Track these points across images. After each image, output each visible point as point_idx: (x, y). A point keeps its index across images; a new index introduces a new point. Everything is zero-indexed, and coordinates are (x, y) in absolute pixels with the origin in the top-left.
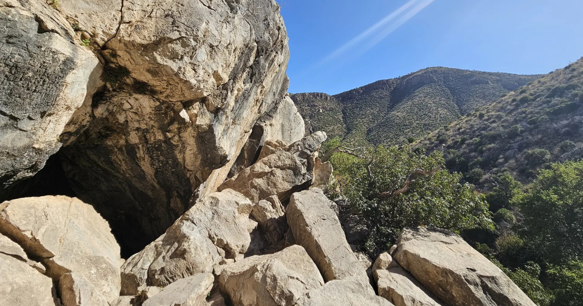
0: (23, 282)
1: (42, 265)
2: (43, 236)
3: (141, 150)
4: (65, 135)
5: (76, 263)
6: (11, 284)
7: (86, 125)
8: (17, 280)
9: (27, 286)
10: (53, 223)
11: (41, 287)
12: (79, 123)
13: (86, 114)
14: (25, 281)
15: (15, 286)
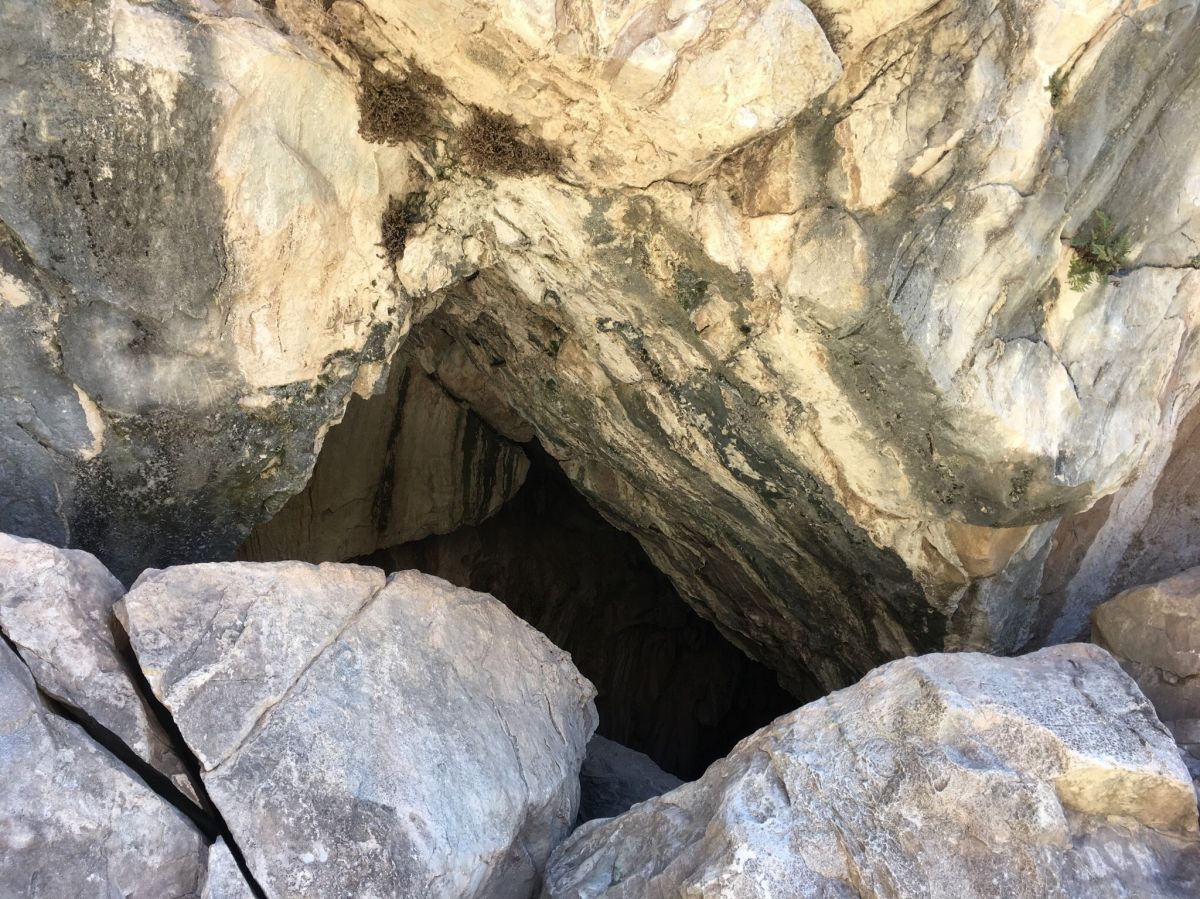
0: (83, 828)
1: (189, 785)
2: (192, 698)
3: (665, 408)
4: (336, 361)
5: (263, 811)
6: (36, 826)
7: (391, 324)
8: (63, 816)
9: (93, 842)
10: (256, 656)
11: (151, 852)
12: (369, 319)
13: (374, 283)
14: (90, 826)
15: (51, 835)
